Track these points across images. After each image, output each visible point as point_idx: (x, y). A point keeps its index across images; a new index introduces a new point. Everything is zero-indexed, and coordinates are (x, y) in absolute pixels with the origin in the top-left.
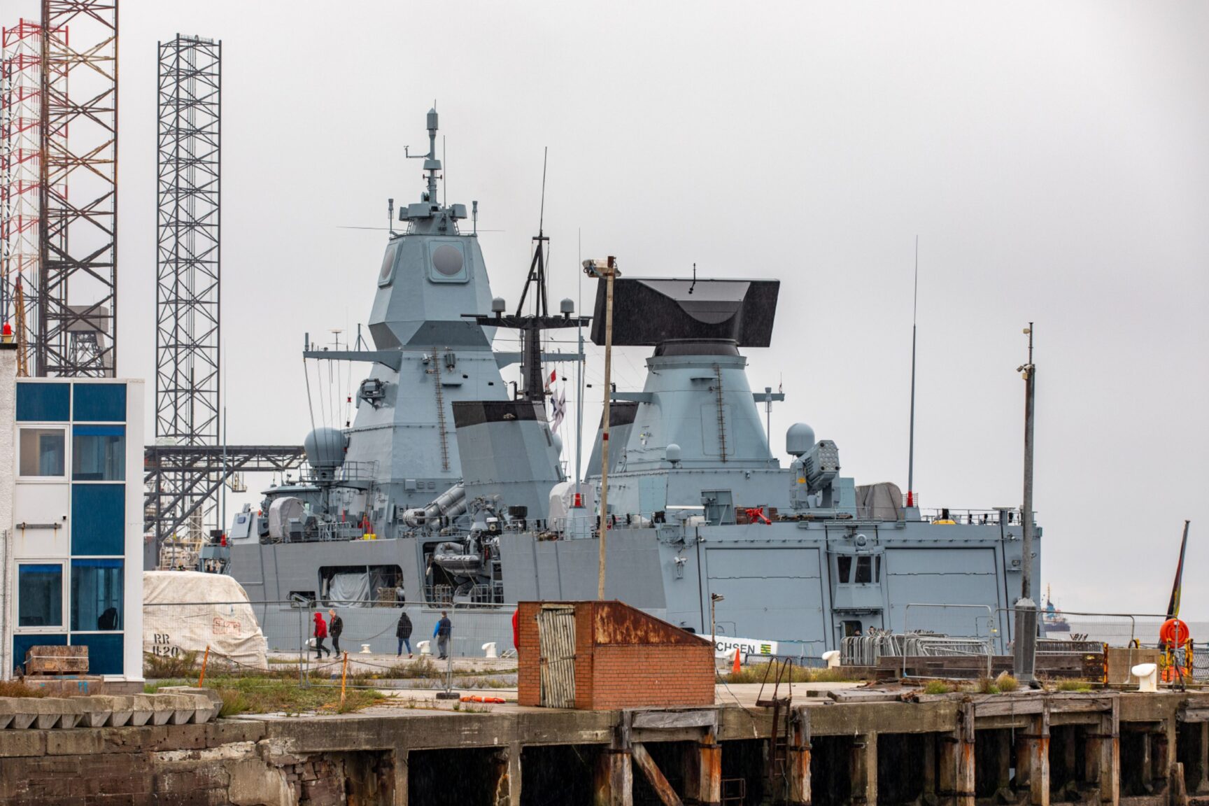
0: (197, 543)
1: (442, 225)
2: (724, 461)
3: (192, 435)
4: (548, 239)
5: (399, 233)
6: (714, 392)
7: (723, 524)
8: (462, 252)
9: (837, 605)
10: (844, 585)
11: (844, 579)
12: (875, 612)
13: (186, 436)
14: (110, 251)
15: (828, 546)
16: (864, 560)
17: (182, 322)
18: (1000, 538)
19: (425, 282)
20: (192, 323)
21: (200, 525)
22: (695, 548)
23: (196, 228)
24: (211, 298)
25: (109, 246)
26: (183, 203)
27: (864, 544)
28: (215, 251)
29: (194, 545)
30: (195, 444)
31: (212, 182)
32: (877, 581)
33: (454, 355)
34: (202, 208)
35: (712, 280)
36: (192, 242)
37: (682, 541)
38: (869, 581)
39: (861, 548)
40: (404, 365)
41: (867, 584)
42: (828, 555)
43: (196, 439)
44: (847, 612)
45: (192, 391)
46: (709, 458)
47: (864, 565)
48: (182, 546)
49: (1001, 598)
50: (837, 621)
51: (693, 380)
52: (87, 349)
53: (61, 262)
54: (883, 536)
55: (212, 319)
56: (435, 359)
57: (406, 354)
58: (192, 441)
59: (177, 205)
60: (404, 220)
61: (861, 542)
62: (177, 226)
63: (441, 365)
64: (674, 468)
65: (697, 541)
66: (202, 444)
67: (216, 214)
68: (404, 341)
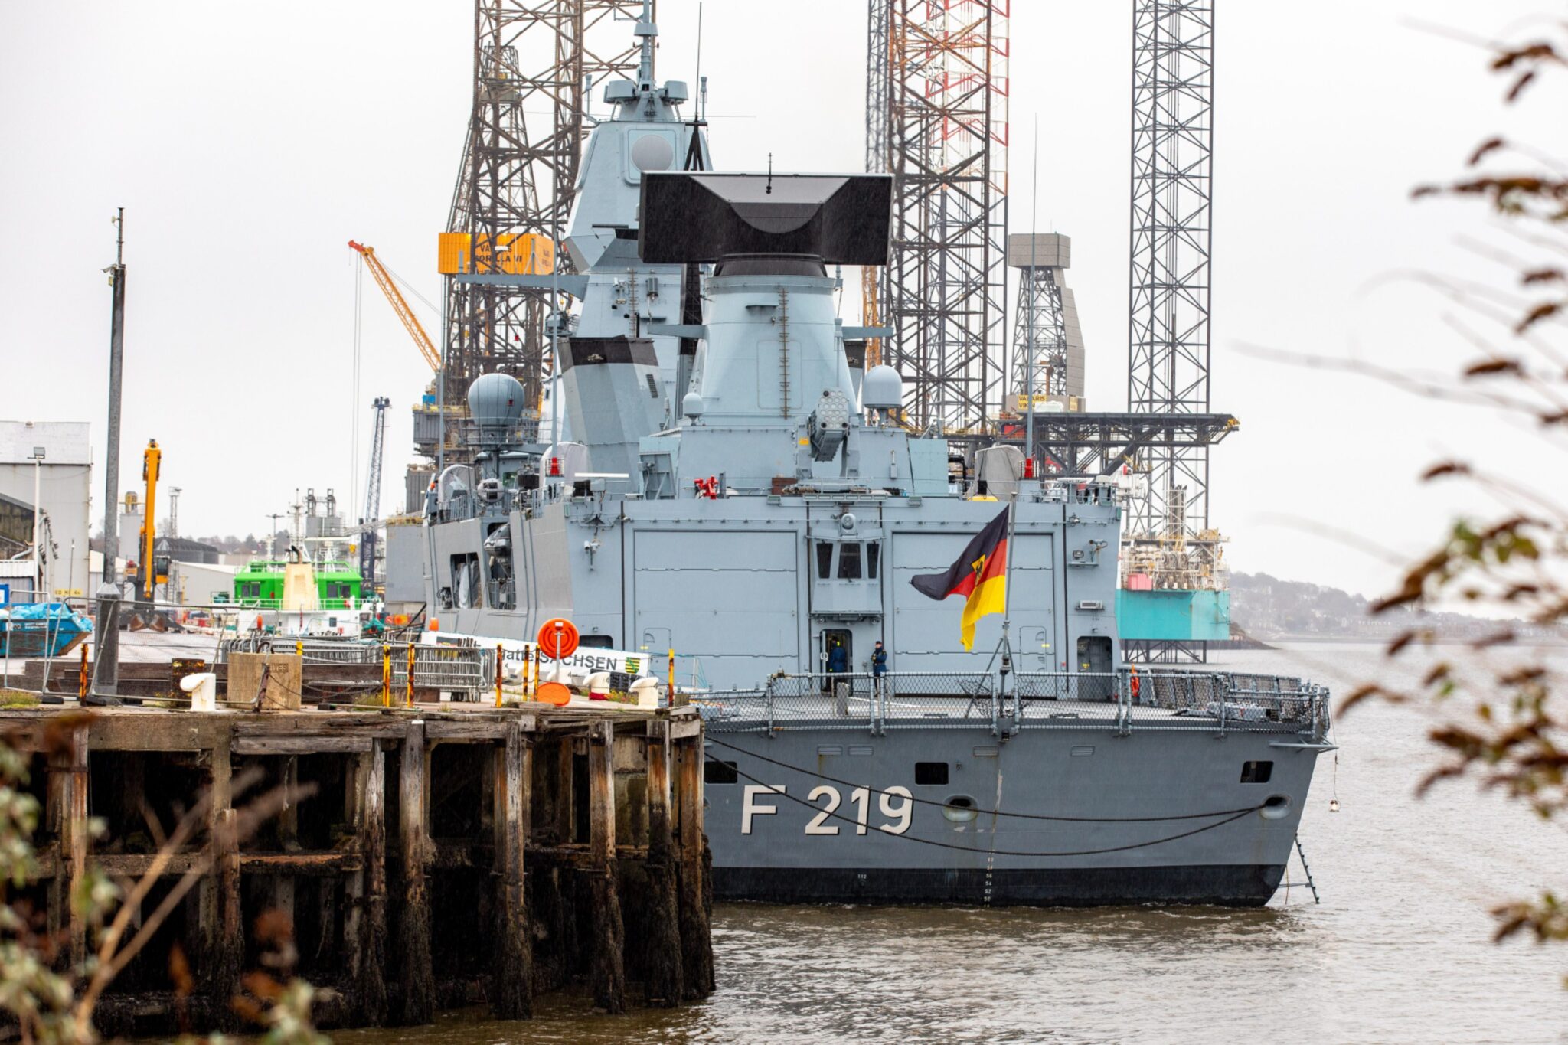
0: (1177, 541)
1: (648, 109)
2: (786, 417)
3: (1173, 401)
4: (705, 124)
5: (603, 119)
6: (776, 325)
7: (662, 498)
8: (673, 145)
9: (817, 608)
10: (825, 581)
11: (824, 573)
12: (869, 618)
13: (1166, 402)
14: (979, 162)
15: (809, 530)
16: (851, 549)
17: (1161, 255)
18: (1062, 521)
19: (620, 183)
20: (1173, 256)
21: (1182, 518)
22: (618, 528)
23: (1180, 132)
24: (1200, 224)
25: (979, 155)
26: (1163, 100)
27: (850, 528)
28: (1206, 163)
29: (1174, 543)
30: (1177, 412)
31: (1202, 74)
32: (872, 575)
33: (656, 280)
34: (1187, 106)
35: (796, 176)
36: (1174, 152)
37: (597, 520)
38: (858, 575)
39: (847, 531)
40: (590, 293)
41: (855, 581)
42: (809, 541)
43: (1179, 406)
44: (829, 617)
45: (1173, 344)
46: (764, 412)
47: (852, 554)
48: (1158, 544)
49: (1057, 602)
50: (817, 628)
51: (749, 307)
52: (1043, 290)
53: (920, 176)
54: (889, 517)
55: (1201, 251)
56: (632, 284)
57: (594, 279)
58: (1173, 407)
59: (1155, 103)
60: (609, 102)
61: (848, 524)
62: (1155, 131)
63: (641, 293)
64: (693, 425)
65: (622, 521)
66: (1186, 412)
67: (1207, 114)
68: (592, 261)
